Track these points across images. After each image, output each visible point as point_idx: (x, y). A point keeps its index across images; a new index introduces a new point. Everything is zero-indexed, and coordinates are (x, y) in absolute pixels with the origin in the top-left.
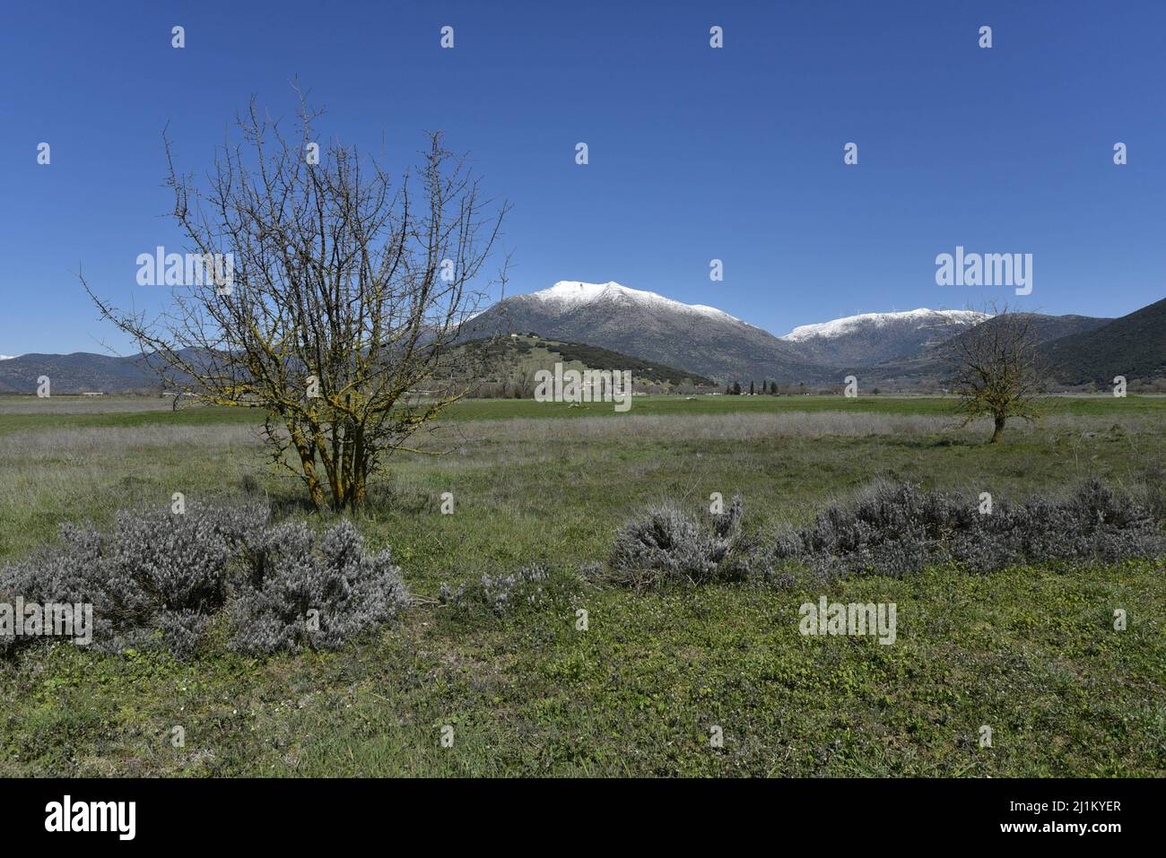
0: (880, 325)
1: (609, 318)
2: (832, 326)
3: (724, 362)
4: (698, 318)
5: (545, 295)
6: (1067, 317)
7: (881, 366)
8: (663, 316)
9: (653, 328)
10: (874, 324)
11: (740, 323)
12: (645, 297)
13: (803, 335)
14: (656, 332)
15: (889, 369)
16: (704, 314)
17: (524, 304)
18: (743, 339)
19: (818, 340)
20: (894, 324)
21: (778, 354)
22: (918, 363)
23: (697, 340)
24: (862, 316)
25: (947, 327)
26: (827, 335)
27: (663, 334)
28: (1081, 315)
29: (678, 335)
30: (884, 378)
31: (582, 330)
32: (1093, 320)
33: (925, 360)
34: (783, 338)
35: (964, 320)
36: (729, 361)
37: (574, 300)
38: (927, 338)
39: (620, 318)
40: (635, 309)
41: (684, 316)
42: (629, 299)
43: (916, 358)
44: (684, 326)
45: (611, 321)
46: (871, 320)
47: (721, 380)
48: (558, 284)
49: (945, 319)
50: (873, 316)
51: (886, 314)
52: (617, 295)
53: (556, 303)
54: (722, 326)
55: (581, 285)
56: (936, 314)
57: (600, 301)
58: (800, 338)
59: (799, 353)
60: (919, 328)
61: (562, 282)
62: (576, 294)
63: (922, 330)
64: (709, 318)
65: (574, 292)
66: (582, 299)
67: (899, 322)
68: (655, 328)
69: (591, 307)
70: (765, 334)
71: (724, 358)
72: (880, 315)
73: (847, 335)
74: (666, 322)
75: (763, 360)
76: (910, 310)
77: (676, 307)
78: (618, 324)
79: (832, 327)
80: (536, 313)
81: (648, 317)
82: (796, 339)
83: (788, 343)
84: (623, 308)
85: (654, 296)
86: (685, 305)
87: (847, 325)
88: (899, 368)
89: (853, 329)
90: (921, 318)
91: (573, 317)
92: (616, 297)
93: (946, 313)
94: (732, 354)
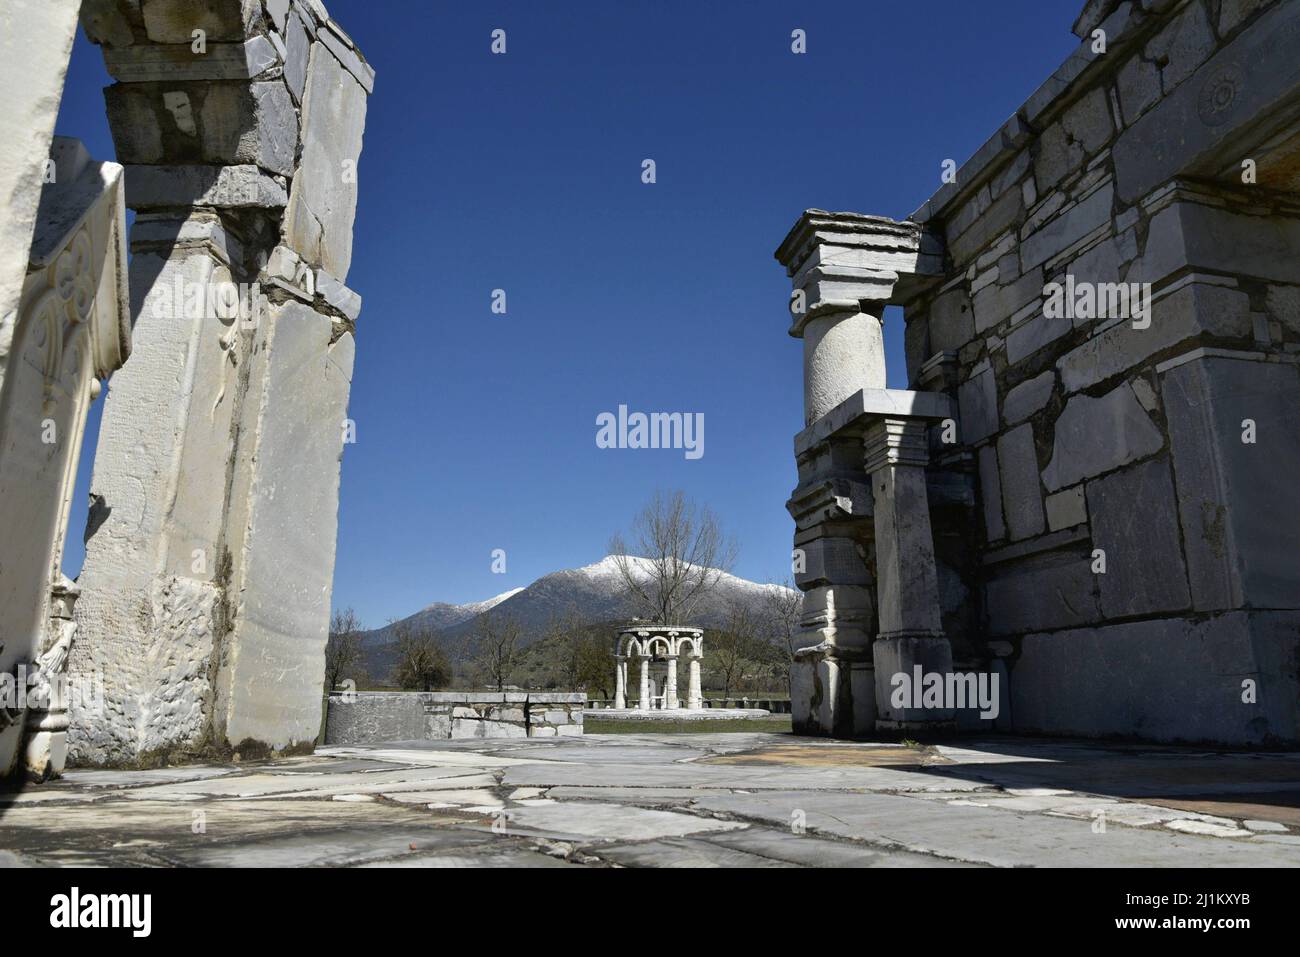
5: (592, 571)
8: (733, 597)
9: (726, 611)
14: (728, 616)
17: (569, 581)
27: (735, 618)
53: (606, 581)
62: (630, 571)
69: (647, 587)
74: (737, 603)
77: (745, 587)
80: (584, 593)
81: (716, 598)
86: (755, 584)
91: (628, 595)
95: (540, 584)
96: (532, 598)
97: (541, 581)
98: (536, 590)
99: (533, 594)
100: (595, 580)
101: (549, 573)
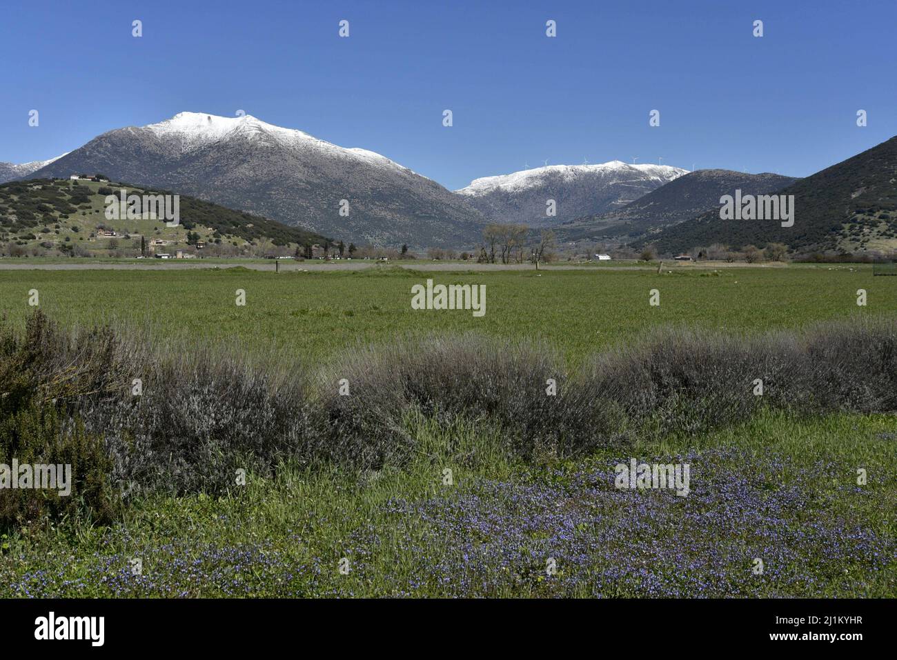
0: (568, 179)
1: (244, 161)
2: (516, 178)
3: (382, 219)
4: (355, 165)
5: (161, 129)
6: (762, 175)
7: (564, 227)
8: (312, 161)
9: (299, 175)
10: (562, 178)
11: (407, 171)
12: (290, 135)
13: (482, 188)
14: (301, 180)
15: (573, 231)
16: (362, 159)
17: (133, 139)
18: (408, 191)
19: (499, 195)
20: (585, 178)
21: (448, 210)
22: (603, 224)
23: (352, 190)
24: (550, 168)
25: (641, 183)
26: (509, 189)
27: (308, 183)
28: (778, 174)
29: (328, 184)
30: (566, 240)
31: (207, 175)
32: (789, 179)
33: (611, 220)
34: (460, 191)
35: (661, 176)
36: (389, 217)
37: (199, 137)
38: (619, 195)
39: (255, 162)
40: (276, 150)
41: (338, 161)
42: (269, 138)
43: (603, 218)
44: (337, 173)
45: (246, 165)
46: (559, 172)
47: (378, 241)
48: (179, 115)
49: (640, 173)
50: (561, 168)
51: (576, 167)
52: (254, 132)
53: (177, 139)
54: (384, 175)
55: (209, 118)
56: (631, 168)
57: (232, 139)
58: (478, 191)
59: (476, 210)
60: (611, 183)
61: (183, 113)
62: (202, 129)
63: (613, 185)
64: (367, 165)
65: (199, 126)
66: (210, 135)
67: (590, 176)
68: (300, 175)
69: (219, 147)
70: (436, 186)
71: (383, 213)
72: (569, 167)
73: (531, 190)
74: (314, 168)
75: (430, 217)
76: (603, 163)
77: (327, 150)
78: (253, 169)
79: (515, 180)
80: (149, 152)
81: (291, 161)
82: (473, 193)
83: (463, 197)
84: (262, 148)
85: (301, 134)
86: (338, 148)
87: (532, 178)
88: (583, 229)
89: (539, 183)
90: (613, 172)
91: (197, 157)
92: (252, 135)
93: (643, 167)
94: (394, 210)
95: (98, 142)
96: (89, 157)
97: (100, 138)
98: (93, 148)
99: (91, 152)
100: (163, 139)
101: (110, 130)
